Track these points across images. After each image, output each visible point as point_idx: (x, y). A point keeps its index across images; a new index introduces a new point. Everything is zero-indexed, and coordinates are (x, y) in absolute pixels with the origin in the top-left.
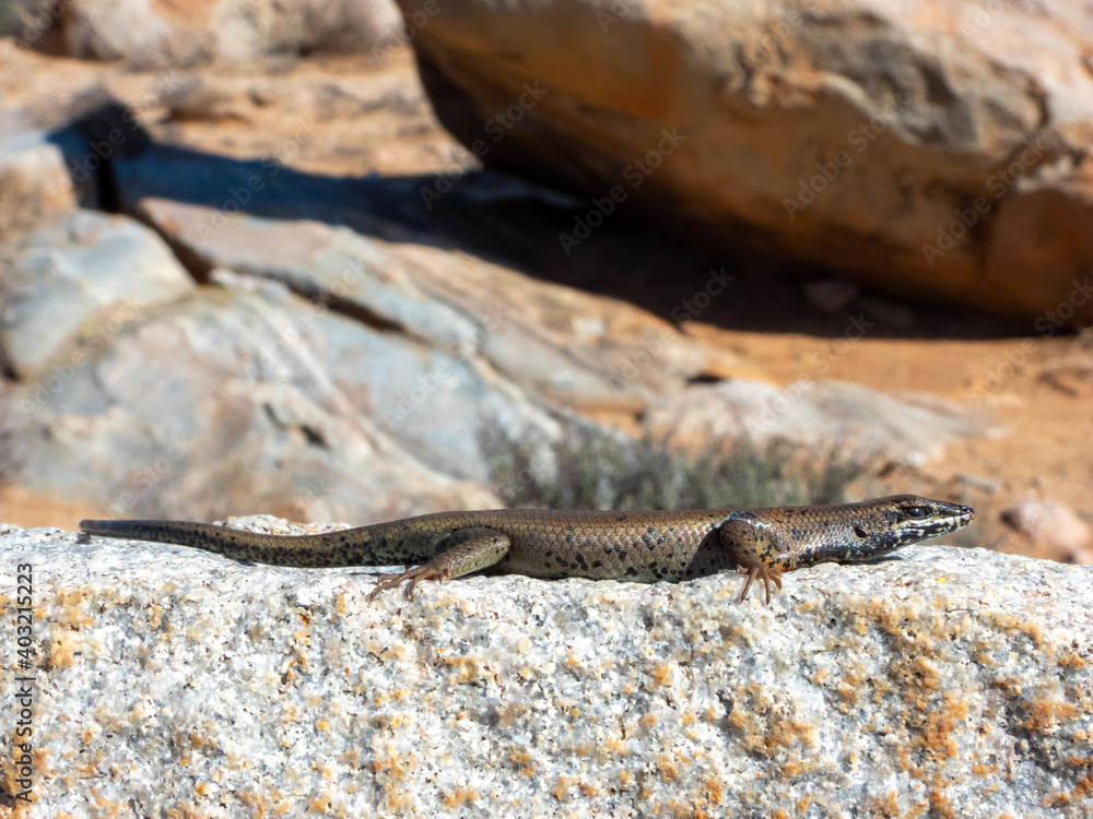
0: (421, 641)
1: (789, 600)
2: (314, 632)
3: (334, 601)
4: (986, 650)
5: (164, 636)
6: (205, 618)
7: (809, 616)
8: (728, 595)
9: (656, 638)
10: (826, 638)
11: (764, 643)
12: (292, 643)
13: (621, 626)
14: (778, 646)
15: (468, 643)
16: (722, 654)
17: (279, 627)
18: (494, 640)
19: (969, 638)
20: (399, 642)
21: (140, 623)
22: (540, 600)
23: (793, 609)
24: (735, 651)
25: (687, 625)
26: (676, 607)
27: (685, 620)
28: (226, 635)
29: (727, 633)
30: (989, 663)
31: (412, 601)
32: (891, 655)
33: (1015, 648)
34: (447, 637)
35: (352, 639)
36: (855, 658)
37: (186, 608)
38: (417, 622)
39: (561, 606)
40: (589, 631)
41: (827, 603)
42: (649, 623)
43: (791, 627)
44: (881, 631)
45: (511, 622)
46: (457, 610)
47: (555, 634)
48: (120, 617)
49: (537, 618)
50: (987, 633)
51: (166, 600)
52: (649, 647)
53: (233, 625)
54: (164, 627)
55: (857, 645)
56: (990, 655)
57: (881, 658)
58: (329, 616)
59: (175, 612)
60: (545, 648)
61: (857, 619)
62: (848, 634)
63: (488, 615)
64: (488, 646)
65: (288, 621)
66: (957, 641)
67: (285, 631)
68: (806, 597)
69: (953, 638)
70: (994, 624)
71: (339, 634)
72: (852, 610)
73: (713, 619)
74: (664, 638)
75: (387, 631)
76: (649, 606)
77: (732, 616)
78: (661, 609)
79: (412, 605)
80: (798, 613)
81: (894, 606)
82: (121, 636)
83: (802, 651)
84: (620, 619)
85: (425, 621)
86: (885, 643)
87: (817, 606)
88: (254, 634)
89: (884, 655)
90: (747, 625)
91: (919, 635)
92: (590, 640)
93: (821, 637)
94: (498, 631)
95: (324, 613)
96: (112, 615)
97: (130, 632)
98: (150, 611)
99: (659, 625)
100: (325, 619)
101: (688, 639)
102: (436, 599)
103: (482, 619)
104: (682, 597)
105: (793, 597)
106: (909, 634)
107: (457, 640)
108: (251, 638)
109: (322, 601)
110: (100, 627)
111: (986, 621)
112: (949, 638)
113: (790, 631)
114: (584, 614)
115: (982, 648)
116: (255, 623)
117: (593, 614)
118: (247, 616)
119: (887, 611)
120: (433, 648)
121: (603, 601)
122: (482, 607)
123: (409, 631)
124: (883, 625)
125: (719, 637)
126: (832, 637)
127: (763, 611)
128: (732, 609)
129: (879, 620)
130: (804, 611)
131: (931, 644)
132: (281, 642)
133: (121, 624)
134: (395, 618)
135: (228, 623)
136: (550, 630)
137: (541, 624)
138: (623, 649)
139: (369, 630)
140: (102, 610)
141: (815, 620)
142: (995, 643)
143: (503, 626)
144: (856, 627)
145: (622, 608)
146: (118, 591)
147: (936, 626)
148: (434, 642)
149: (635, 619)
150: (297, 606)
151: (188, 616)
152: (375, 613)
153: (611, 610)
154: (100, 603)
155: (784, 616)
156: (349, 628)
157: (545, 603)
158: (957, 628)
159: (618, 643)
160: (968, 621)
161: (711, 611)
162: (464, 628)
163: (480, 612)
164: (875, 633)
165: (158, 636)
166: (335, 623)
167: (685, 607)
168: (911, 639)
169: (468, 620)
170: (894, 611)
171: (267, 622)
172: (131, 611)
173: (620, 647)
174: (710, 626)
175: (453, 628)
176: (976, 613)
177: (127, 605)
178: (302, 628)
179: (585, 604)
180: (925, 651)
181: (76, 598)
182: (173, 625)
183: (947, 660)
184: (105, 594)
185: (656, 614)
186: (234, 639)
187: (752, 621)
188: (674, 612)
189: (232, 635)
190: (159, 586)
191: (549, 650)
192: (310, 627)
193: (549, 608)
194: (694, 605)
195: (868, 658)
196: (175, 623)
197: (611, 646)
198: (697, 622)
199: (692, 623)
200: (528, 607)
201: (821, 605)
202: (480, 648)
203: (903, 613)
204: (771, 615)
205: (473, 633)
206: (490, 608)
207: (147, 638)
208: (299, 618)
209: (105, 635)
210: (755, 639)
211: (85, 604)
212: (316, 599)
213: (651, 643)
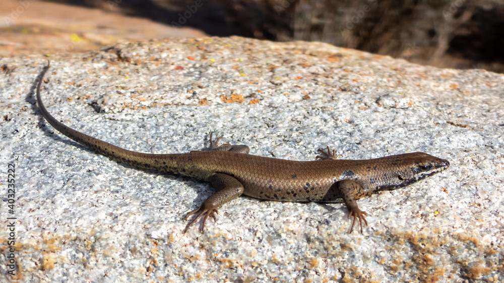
0: (208, 250)
1: (370, 230)
2: (160, 249)
3: (168, 237)
4: (455, 249)
5: (93, 254)
6: (111, 245)
7: (379, 236)
8: (344, 230)
9: (312, 248)
10: (386, 246)
11: (359, 249)
12: (150, 254)
13: (296, 241)
14: (365, 250)
15: (228, 251)
16: (341, 254)
17: (144, 247)
18: (240, 249)
19: (448, 245)
20: (198, 252)
21: (82, 248)
22: (260, 230)
23: (372, 234)
24: (347, 252)
25: (326, 243)
26: (321, 235)
27: (325, 241)
28: (121, 251)
29: (343, 246)
30: (455, 254)
31: (203, 233)
32: (414, 252)
33: (467, 247)
34: (219, 249)
35: (177, 252)
36: (398, 254)
37: (102, 242)
38: (206, 243)
39: (269, 232)
40: (282, 243)
41: (387, 231)
42: (309, 240)
43: (371, 241)
44: (410, 243)
45: (247, 241)
46: (223, 238)
47: (267, 246)
48: (73, 244)
49: (259, 238)
50: (455, 242)
51: (92, 238)
52: (309, 252)
53: (123, 246)
54: (93, 249)
55: (400, 248)
56: (456, 251)
57: (409, 253)
58: (166, 243)
59: (97, 244)
60: (263, 253)
61: (400, 239)
62: (396, 244)
63: (237, 238)
64: (238, 253)
65: (148, 244)
66: (443, 247)
67: (147, 249)
68: (378, 229)
69: (441, 245)
70: (459, 238)
71: (171, 250)
72: (398, 236)
73: (337, 241)
74: (315, 248)
75: (192, 247)
76: (309, 234)
77: (345, 240)
78: (314, 236)
79: (203, 236)
80: (374, 235)
81: (416, 233)
82: (74, 253)
83: (376, 252)
84: (296, 238)
85: (209, 243)
86: (411, 247)
87: (383, 233)
88: (133, 251)
89: (411, 251)
90: (352, 243)
91: (427, 245)
92: (282, 247)
93: (384, 245)
94: (242, 246)
95: (164, 241)
96: (69, 244)
97: (77, 251)
98: (86, 243)
99: (313, 242)
100: (164, 244)
101: (326, 249)
102: (214, 234)
103: (235, 241)
104: (324, 230)
105: (372, 228)
106: (423, 244)
107: (224, 250)
108: (132, 252)
109: (163, 236)
110: (64, 250)
111: (455, 237)
112: (439, 245)
113: (370, 243)
114: (279, 236)
115: (453, 249)
116: (133, 246)
117: (284, 236)
118: (129, 242)
119: (413, 236)
120: (213, 254)
121: (288, 230)
122: (234, 235)
123: (202, 247)
124: (411, 241)
125: (339, 248)
126: (389, 245)
127: (359, 236)
128: (346, 236)
129: (410, 239)
130: (377, 234)
131: (431, 249)
132: (146, 253)
133: (73, 248)
134: (196, 242)
135: (121, 245)
136: (265, 245)
137: (260, 241)
138: (297, 252)
139: (184, 248)
140: (64, 243)
141: (381, 238)
142: (459, 246)
143: (244, 243)
144: (399, 242)
145: (297, 233)
146: (71, 235)
147: (434, 241)
148: (214, 251)
149: (302, 239)
150: (151, 238)
151: (103, 245)
152: (186, 239)
153: (292, 234)
154: (63, 241)
155: (368, 237)
156: (175, 247)
157: (262, 231)
158: (443, 241)
159: (295, 248)
160: (448, 237)
161: (337, 237)
162: (227, 245)
163: (234, 237)
164: (408, 244)
165: (90, 254)
166: (169, 245)
167: (325, 235)
168: (423, 247)
169: (228, 242)
170: (416, 235)
171: (138, 245)
172: (77, 242)
173: (295, 251)
174: (335, 244)
175: (221, 244)
176: (451, 234)
177: (75, 240)
178: (154, 247)
179: (280, 232)
180: (429, 252)
181: (53, 241)
182: (97, 249)
183: (438, 254)
184: (65, 237)
185: (312, 238)
186: (124, 253)
187: (354, 241)
188: (320, 237)
189: (123, 251)
190: (89, 231)
191: (264, 254)
192: (158, 247)
193: (264, 233)
194: (329, 235)
195: (404, 253)
196: (98, 249)
197: (292, 250)
198: (330, 242)
199: (328, 242)
200: (255, 233)
201: (384, 233)
202: (234, 254)
203: (420, 236)
204: (362, 237)
205: (231, 248)
206: (238, 235)
207: (85, 254)
208: (153, 243)
209: (67, 253)
210: (355, 248)
211: (57, 242)
212: (160, 236)
213: (309, 250)
